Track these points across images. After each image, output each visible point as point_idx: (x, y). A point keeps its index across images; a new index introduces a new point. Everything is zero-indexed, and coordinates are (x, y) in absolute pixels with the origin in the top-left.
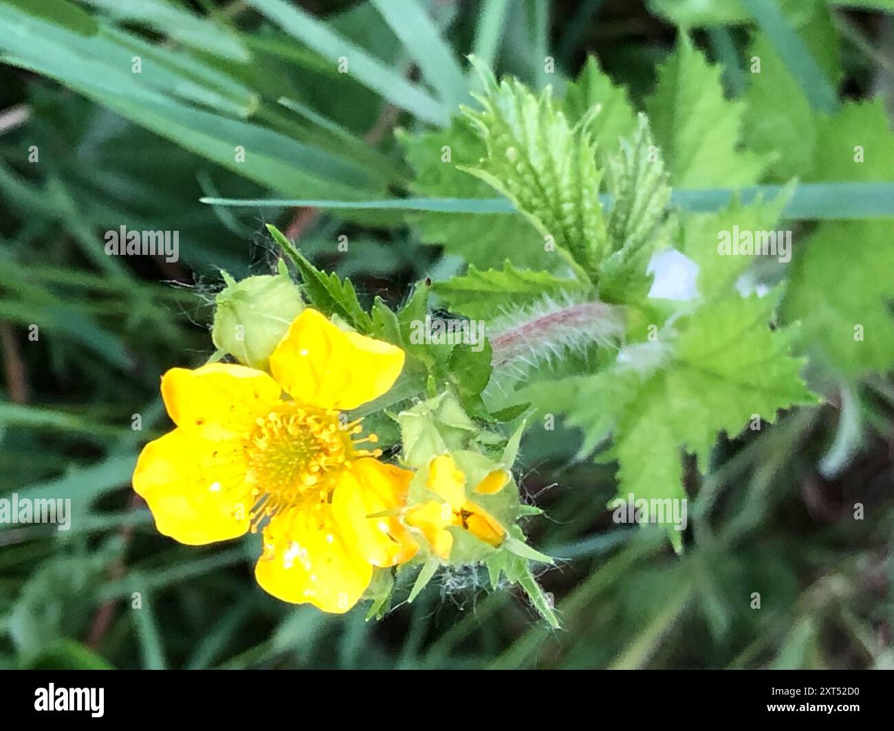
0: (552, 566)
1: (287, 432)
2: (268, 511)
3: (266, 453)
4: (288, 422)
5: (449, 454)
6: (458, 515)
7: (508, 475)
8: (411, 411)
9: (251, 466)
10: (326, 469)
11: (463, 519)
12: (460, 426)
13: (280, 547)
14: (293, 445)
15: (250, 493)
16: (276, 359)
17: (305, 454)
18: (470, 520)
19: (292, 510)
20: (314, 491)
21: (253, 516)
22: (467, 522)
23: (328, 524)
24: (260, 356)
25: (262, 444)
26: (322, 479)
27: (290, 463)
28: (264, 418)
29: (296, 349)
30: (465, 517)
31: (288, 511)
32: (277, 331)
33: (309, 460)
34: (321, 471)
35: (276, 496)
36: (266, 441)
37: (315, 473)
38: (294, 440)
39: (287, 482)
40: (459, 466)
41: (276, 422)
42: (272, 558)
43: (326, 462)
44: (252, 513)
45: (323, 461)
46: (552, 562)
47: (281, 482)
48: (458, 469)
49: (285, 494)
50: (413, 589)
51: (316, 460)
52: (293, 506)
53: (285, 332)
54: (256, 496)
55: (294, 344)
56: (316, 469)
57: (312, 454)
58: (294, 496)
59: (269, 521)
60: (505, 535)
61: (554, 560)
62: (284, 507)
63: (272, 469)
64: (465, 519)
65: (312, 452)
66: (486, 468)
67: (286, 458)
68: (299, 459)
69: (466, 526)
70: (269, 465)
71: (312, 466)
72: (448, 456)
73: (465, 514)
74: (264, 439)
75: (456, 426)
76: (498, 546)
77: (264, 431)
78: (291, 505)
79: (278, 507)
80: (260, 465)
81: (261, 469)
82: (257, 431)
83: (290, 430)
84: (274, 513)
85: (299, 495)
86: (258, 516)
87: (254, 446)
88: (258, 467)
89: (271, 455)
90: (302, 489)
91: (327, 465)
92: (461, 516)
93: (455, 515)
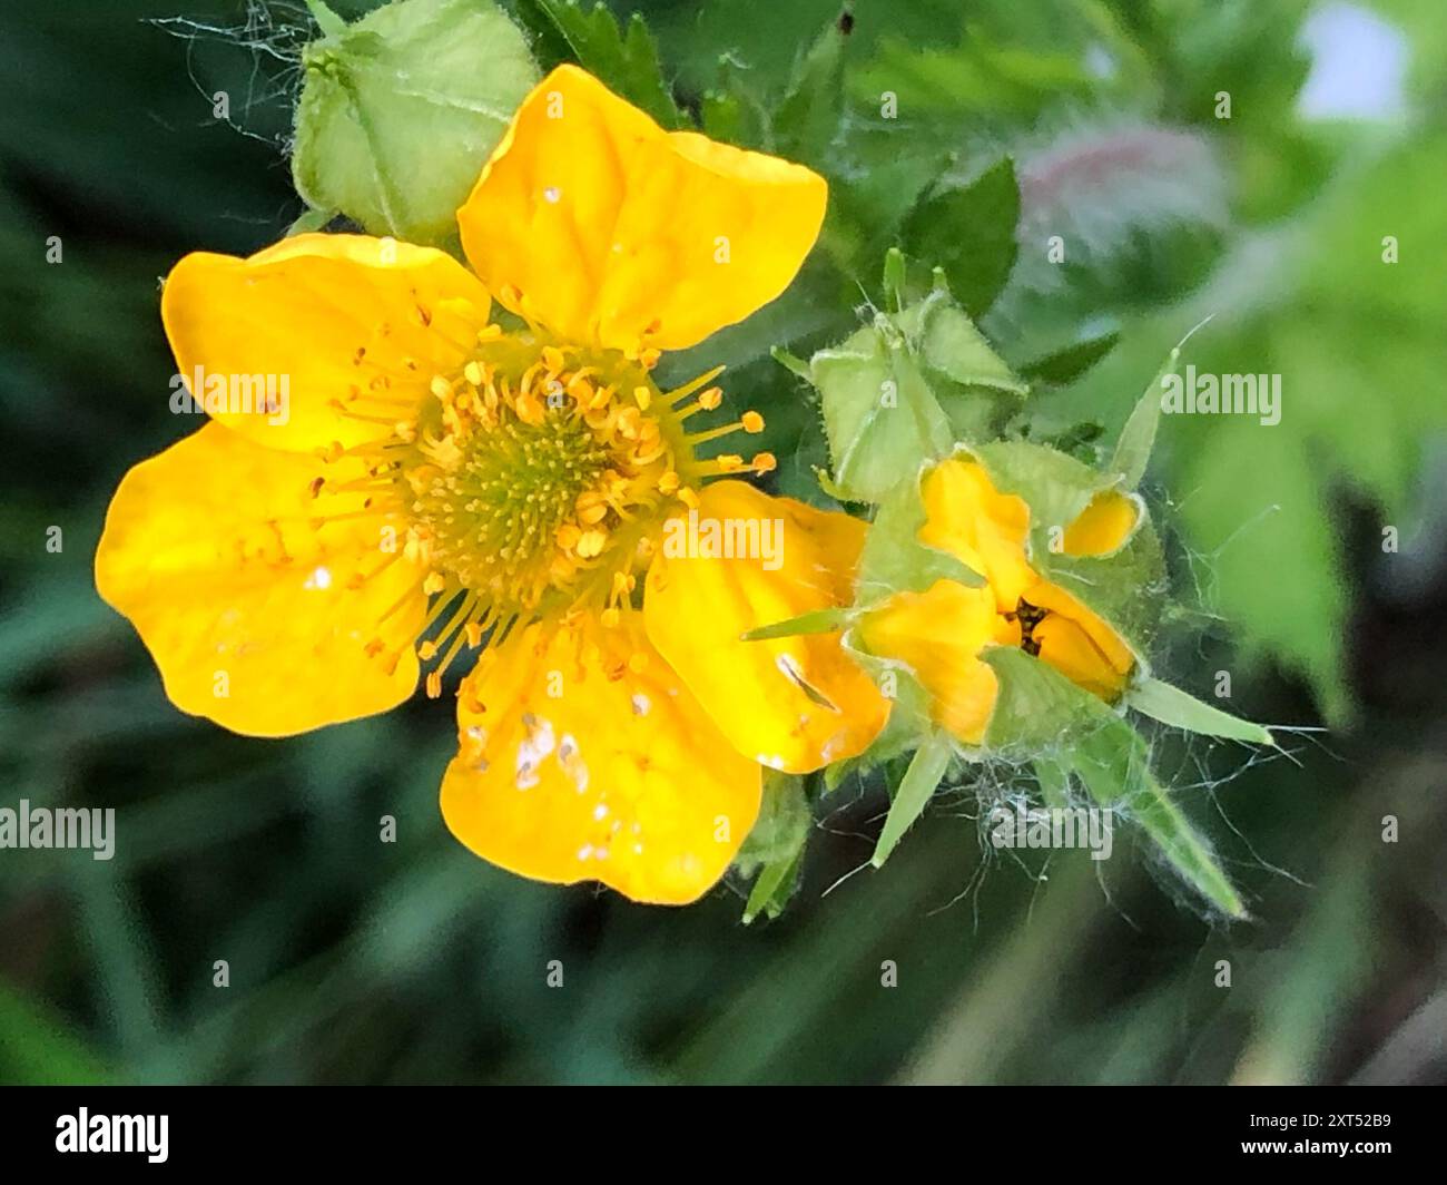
0: (1270, 750)
1: (513, 416)
2: (472, 634)
3: (460, 475)
4: (515, 389)
5: (973, 453)
6: (1009, 617)
7: (1134, 504)
8: (848, 349)
9: (418, 515)
10: (622, 514)
11: (1024, 630)
12: (986, 382)
13: (501, 732)
14: (535, 451)
15: (420, 586)
16: (476, 216)
17: (571, 472)
18: (1040, 631)
19: (533, 634)
20: (593, 575)
21: (429, 650)
22: (1035, 636)
23: (638, 663)
24: (428, 214)
25: (446, 452)
26: (613, 543)
27: (530, 498)
28: (451, 379)
29: (529, 187)
30: (1029, 624)
31: (522, 633)
32: (471, 141)
33: (578, 488)
34: (611, 521)
35: (489, 596)
36: (457, 444)
37: (595, 526)
38: (536, 437)
39: (522, 553)
40: (1006, 483)
41: (481, 389)
42: (483, 763)
43: (625, 492)
44: (426, 644)
45: (617, 490)
46: (1269, 740)
47: (504, 553)
48: (1002, 490)
49: (515, 587)
50: (885, 831)
51: (598, 489)
52: (534, 621)
53: (496, 142)
54: (434, 598)
55: (523, 173)
56: (599, 513)
57: (586, 474)
58: (537, 593)
59: (476, 661)
60: (1134, 669)
61: (1273, 732)
62: (510, 626)
63: (479, 517)
64: (1031, 629)
65: (586, 468)
66: (1081, 486)
67: (516, 487)
68: (554, 485)
69: (1032, 647)
70: (470, 508)
71: (585, 508)
72: (970, 459)
73: (1029, 616)
74: (449, 439)
75: (977, 381)
76: (1114, 701)
77: (450, 416)
78: (530, 618)
79: (495, 625)
80: (447, 508)
81: (449, 521)
82: (431, 418)
83: (522, 408)
84: (486, 638)
85: (550, 589)
86: (443, 651)
87: (422, 458)
88: (438, 516)
89: (476, 479)
90: (560, 572)
91: (628, 503)
92: (1017, 622)
93: (1002, 619)
